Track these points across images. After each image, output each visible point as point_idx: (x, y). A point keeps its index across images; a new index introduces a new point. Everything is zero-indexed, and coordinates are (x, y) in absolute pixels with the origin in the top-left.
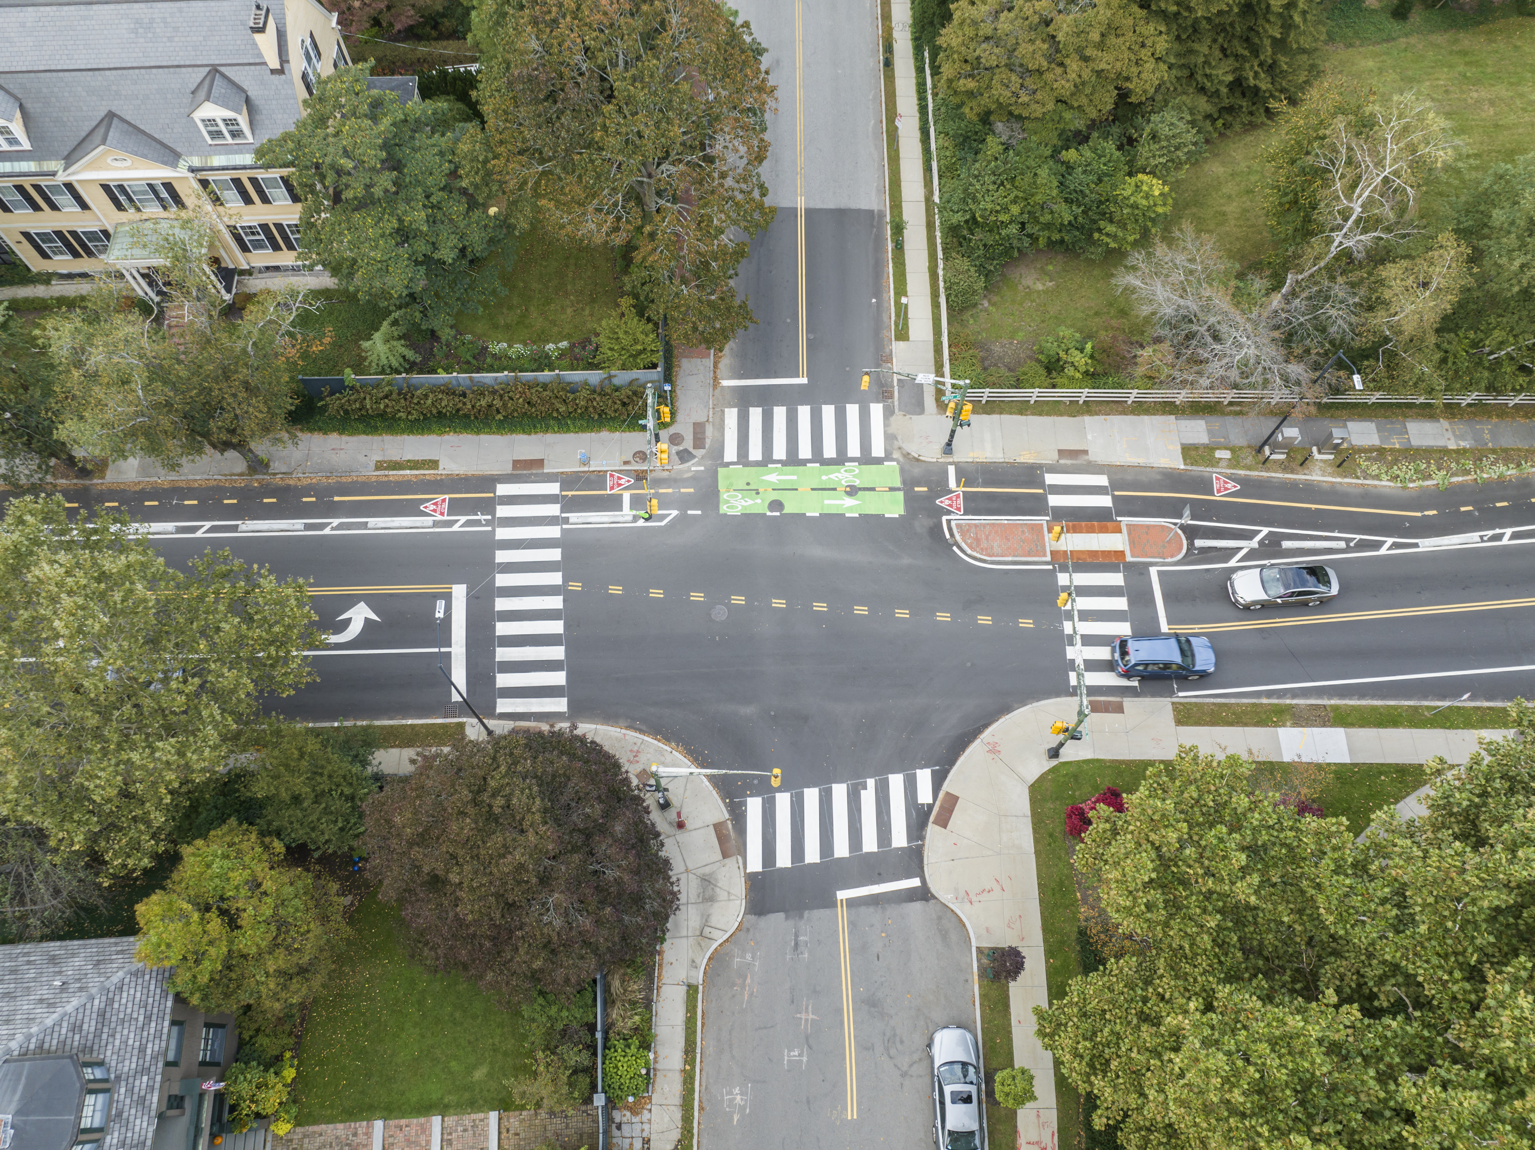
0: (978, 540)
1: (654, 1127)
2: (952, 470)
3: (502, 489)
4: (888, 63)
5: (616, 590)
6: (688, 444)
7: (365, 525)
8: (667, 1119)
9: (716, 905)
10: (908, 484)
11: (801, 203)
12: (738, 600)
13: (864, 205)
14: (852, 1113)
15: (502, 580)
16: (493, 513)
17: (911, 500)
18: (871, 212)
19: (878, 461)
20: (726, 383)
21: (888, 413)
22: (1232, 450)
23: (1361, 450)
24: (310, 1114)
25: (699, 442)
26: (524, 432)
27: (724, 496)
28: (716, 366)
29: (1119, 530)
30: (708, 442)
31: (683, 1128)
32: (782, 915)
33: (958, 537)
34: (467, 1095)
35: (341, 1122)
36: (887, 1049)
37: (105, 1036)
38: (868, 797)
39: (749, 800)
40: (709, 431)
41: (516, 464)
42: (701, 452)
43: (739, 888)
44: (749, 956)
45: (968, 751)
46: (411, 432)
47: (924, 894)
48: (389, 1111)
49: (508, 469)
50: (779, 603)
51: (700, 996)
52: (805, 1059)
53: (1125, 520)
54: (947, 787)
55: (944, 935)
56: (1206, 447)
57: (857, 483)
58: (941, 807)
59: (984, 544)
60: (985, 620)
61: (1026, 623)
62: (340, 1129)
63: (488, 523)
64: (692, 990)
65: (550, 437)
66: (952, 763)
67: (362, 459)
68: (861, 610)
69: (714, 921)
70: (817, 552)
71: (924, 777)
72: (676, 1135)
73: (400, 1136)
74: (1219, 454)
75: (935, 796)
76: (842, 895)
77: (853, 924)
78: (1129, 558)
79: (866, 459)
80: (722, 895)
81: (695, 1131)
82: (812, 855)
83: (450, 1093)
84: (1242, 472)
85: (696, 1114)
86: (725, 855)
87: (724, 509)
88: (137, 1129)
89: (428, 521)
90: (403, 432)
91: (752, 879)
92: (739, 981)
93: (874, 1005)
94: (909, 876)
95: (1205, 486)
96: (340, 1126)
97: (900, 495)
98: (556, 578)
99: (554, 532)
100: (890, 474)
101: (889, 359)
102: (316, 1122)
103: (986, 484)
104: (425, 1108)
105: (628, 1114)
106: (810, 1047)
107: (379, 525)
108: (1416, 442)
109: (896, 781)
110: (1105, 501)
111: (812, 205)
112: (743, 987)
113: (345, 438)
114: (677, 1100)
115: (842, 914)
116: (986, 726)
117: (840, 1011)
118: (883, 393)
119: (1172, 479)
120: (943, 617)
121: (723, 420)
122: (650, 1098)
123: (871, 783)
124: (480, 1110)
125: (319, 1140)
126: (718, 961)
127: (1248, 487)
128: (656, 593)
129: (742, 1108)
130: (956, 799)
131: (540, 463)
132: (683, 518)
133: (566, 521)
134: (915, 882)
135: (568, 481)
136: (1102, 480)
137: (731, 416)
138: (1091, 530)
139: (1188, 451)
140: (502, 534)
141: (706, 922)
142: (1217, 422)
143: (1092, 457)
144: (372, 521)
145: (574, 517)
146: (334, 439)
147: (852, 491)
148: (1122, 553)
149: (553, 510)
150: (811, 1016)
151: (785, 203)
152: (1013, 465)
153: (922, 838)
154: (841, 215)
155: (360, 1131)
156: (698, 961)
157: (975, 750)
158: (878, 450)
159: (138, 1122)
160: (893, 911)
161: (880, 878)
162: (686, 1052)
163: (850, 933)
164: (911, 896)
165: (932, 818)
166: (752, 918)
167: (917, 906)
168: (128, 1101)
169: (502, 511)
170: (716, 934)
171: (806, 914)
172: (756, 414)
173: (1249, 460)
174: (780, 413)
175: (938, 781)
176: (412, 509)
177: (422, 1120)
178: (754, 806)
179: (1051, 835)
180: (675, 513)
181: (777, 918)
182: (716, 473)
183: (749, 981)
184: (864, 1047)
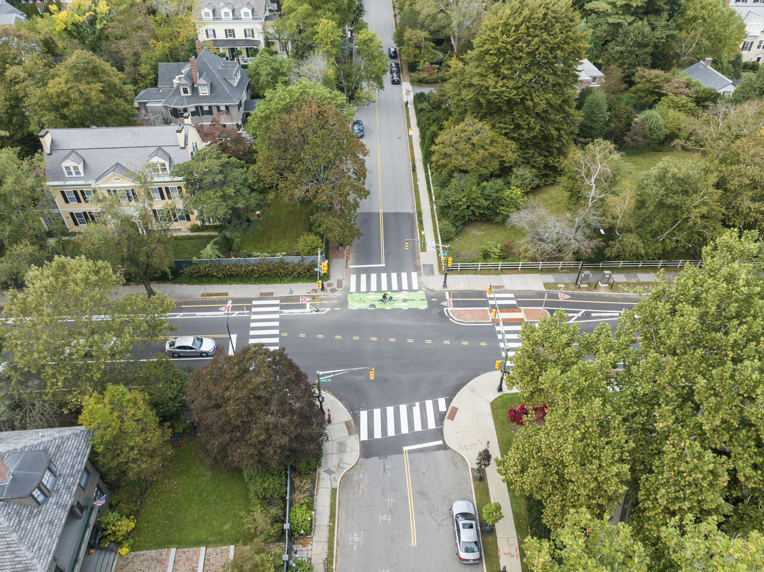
0: (460, 316)
1: (314, 552)
2: (447, 294)
3: (254, 303)
4: (414, 170)
5: (303, 335)
6: (335, 286)
7: (195, 315)
8: (320, 548)
9: (346, 454)
10: (429, 299)
11: (381, 211)
12: (356, 338)
13: (406, 211)
14: (414, 543)
15: (252, 333)
16: (250, 310)
17: (430, 303)
18: (409, 214)
19: (416, 291)
20: (350, 267)
21: (419, 275)
22: (565, 284)
23: (619, 283)
24: (139, 546)
25: (340, 285)
26: (266, 283)
27: (350, 303)
28: (347, 261)
29: (520, 311)
30: (343, 286)
31: (329, 552)
32: (377, 458)
33: (451, 315)
34: (219, 537)
35: (154, 549)
36: (430, 514)
37: (58, 456)
38: (416, 410)
39: (361, 412)
40: (344, 282)
41: (261, 294)
42: (340, 289)
43: (357, 447)
44: (361, 476)
45: (461, 391)
46: (218, 284)
47: (445, 447)
48: (180, 544)
49: (258, 296)
50: (374, 339)
51: (338, 493)
52: (390, 519)
53: (522, 308)
54: (452, 404)
55: (455, 464)
56: (554, 283)
57: (407, 298)
58: (450, 412)
59: (463, 317)
60: (465, 343)
61: (483, 344)
62: (154, 553)
63: (248, 313)
64: (334, 491)
65: (276, 285)
66: (454, 395)
67: (196, 293)
68: (410, 341)
69: (345, 460)
70: (391, 321)
71: (442, 402)
72: (325, 556)
73: (184, 556)
74: (559, 286)
75: (447, 408)
76: (405, 449)
77: (411, 461)
78: (526, 320)
79: (410, 289)
80: (348, 450)
81: (335, 554)
82: (391, 432)
83: (211, 536)
84: (571, 292)
85: (335, 546)
86: (350, 434)
87: (350, 307)
88: (64, 499)
89: (223, 313)
90: (214, 283)
91: (363, 444)
92: (357, 486)
93: (423, 495)
94: (437, 440)
95: (556, 297)
96: (154, 551)
97: (426, 302)
98: (277, 332)
99: (277, 316)
100: (422, 294)
101: (419, 258)
102: (142, 549)
103: (461, 297)
104: (198, 543)
105: (301, 546)
106: (392, 514)
107: (199, 315)
108: (642, 280)
109: (429, 404)
110: (514, 302)
111: (385, 211)
112: (359, 488)
113: (189, 286)
114: (326, 540)
115: (406, 457)
116: (469, 381)
117: (406, 498)
118: (417, 269)
119: (541, 295)
120: (447, 342)
121: (350, 279)
122: (312, 538)
123: (417, 404)
124: (225, 544)
125: (142, 558)
126: (346, 478)
127: (573, 296)
128: (320, 336)
129: (359, 543)
130: (457, 409)
131: (272, 294)
132: (332, 311)
133: (282, 312)
134: (440, 442)
135: (283, 299)
136: (512, 296)
137: (353, 278)
138: (509, 312)
139: (546, 285)
140: (253, 317)
141: (341, 461)
142: (557, 276)
143: (506, 288)
144: (197, 314)
145: (285, 311)
146: (185, 286)
147: (405, 301)
148: (523, 319)
149: (277, 309)
150: (392, 500)
151: (375, 211)
152: (473, 291)
153: (443, 425)
154: (397, 215)
155: (163, 553)
156: (337, 478)
157: (464, 390)
158: (415, 286)
159: (65, 496)
160: (430, 455)
161: (423, 441)
162: (331, 517)
163: (410, 464)
164: (438, 448)
165: (446, 417)
166: (363, 459)
167: (442, 452)
168: (63, 486)
169: (254, 310)
170: (345, 466)
171: (389, 457)
172: (363, 277)
173: (573, 287)
174: (374, 276)
175: (448, 402)
176: (216, 309)
177: (196, 549)
178: (364, 415)
179: (502, 422)
180: (329, 309)
181: (375, 460)
182: (347, 296)
183: (361, 486)
184: (419, 513)
